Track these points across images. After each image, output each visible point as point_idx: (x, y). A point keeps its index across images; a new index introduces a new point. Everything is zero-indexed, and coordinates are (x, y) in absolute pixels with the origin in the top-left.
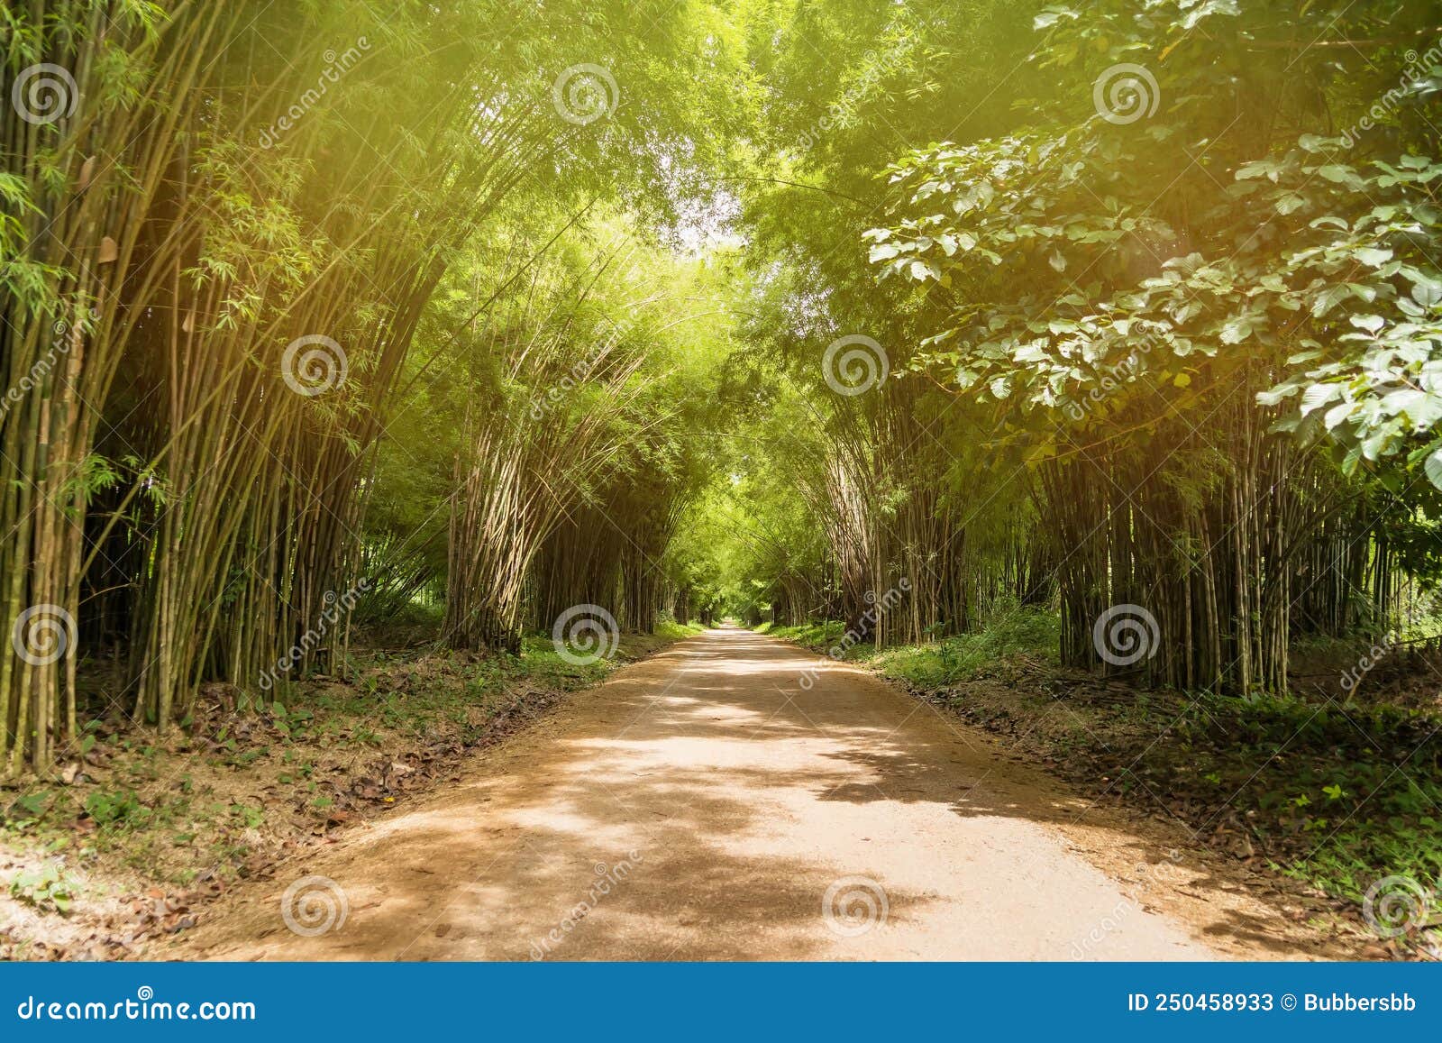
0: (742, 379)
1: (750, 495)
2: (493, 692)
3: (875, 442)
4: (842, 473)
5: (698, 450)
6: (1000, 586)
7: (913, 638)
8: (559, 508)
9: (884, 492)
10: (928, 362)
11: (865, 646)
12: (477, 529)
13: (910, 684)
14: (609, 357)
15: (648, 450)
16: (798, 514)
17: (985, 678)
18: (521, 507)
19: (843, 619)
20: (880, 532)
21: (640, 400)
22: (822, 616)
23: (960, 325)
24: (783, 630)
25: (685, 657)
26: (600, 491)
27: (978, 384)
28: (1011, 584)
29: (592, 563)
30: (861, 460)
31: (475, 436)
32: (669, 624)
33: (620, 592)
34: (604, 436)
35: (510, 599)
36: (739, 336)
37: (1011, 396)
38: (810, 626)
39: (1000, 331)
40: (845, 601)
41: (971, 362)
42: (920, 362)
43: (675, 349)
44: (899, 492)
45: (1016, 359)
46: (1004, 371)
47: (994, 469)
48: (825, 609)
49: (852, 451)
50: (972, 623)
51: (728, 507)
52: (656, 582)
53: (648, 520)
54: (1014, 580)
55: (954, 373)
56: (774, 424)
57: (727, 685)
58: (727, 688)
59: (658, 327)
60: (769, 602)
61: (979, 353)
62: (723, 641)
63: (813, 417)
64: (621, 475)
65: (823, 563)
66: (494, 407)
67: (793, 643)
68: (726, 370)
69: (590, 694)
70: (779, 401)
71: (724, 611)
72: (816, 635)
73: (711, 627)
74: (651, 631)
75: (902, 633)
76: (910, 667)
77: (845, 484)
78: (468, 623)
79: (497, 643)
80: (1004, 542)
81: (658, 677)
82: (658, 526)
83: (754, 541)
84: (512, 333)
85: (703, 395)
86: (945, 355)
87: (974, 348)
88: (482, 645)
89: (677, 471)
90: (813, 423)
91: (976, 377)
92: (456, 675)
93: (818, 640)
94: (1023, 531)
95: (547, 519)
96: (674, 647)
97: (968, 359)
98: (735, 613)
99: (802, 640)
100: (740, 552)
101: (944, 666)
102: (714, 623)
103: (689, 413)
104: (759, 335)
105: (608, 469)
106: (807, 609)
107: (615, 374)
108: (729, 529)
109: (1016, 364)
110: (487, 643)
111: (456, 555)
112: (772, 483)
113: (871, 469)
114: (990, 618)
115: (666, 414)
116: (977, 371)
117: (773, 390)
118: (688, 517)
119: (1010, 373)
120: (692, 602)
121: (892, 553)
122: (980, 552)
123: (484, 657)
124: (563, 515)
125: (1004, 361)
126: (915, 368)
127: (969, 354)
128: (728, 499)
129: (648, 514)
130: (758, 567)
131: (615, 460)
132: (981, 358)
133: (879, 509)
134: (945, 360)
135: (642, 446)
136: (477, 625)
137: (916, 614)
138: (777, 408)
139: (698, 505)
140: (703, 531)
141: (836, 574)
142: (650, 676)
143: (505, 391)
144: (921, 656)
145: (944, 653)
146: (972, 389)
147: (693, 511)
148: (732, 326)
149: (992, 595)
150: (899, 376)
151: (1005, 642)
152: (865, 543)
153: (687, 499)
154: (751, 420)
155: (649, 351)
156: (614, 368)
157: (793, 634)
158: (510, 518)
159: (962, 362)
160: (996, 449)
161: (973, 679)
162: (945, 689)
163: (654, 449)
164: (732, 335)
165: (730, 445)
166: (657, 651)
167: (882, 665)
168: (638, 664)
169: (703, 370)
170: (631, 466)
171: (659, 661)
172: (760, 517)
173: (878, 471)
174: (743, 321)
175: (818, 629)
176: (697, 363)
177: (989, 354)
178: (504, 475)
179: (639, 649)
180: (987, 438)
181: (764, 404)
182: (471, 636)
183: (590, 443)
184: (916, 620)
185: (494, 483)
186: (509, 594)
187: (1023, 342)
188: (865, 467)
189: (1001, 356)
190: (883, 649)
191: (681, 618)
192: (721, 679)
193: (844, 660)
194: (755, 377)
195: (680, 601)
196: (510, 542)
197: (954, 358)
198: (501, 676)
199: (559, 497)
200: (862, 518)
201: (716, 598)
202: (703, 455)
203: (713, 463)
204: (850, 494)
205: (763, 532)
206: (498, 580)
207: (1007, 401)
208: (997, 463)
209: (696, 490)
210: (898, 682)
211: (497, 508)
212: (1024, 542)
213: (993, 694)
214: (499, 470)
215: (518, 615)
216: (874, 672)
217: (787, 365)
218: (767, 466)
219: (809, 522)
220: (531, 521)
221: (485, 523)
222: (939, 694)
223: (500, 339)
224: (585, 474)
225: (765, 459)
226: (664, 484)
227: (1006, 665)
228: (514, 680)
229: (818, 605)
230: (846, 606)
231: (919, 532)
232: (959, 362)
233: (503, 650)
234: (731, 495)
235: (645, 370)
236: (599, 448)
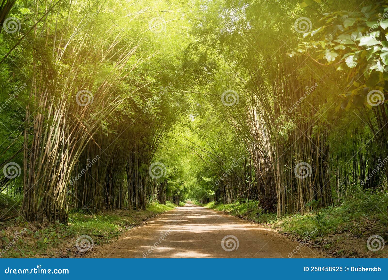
0: (196, 59)
1: (201, 127)
2: (52, 246)
3: (275, 94)
4: (255, 113)
5: (171, 101)
6: (351, 178)
7: (299, 209)
8: (89, 136)
9: (280, 124)
10: (308, 47)
11: (271, 215)
12: (40, 150)
13: (299, 236)
14: (116, 47)
15: (140, 101)
16: (230, 137)
17: (343, 232)
18: (66, 136)
19: (257, 199)
20: (279, 148)
21: (136, 72)
22: (245, 198)
23: (326, 25)
24: (222, 206)
25: (165, 223)
26: (112, 125)
27: (337, 59)
28: (357, 177)
29: (109, 169)
30: (267, 106)
31: (38, 95)
32: (154, 204)
33: (125, 185)
34: (114, 94)
35: (61, 191)
36: (193, 33)
37: (357, 66)
38: (238, 203)
39: (350, 28)
40: (258, 188)
41: (333, 46)
42: (304, 47)
43: (156, 41)
44: (289, 124)
45: (360, 45)
46: (353, 51)
47: (347, 109)
48: (246, 193)
49: (261, 100)
50: (334, 200)
51: (188, 134)
52: (146, 180)
53: (141, 143)
54: (359, 173)
55: (324, 53)
56: (215, 85)
57: (190, 239)
58: (191, 241)
59: (145, 29)
60: (213, 190)
61: (338, 41)
62: (186, 213)
63: (238, 80)
64: (125, 117)
65: (245, 166)
66: (50, 77)
67: (228, 214)
68: (186, 52)
69: (110, 246)
70: (218, 71)
71: (187, 196)
72: (241, 209)
73: (179, 205)
74: (144, 208)
75: (293, 207)
76: (298, 226)
77: (257, 120)
78: (36, 206)
79: (53, 217)
80: (352, 153)
81: (149, 235)
82: (147, 146)
83: (204, 154)
84: (58, 33)
85: (173, 69)
86: (318, 43)
87: (335, 38)
88: (45, 218)
89: (159, 114)
90: (238, 84)
91: (336, 55)
92: (30, 236)
93: (243, 212)
94: (364, 145)
95: (82, 143)
96: (158, 217)
97: (332, 44)
98: (192, 197)
99: (233, 212)
100: (195, 161)
101: (318, 225)
102: (181, 203)
103: (165, 80)
104: (205, 33)
105: (118, 113)
106: (236, 193)
107: (121, 57)
108: (189, 147)
109: (360, 47)
110: (48, 217)
111: (28, 166)
112: (214, 119)
113: (273, 110)
114: (345, 197)
115: (151, 80)
116: (336, 51)
117: (214, 65)
118: (165, 141)
119: (357, 52)
120: (168, 191)
121: (286, 160)
122: (338, 159)
123: (46, 226)
124: (91, 141)
125: (353, 45)
126: (301, 51)
127: (332, 42)
128: (188, 129)
129: (141, 139)
130: (206, 170)
131: (122, 108)
132: (339, 44)
133: (278, 134)
134: (318, 46)
135: (138, 100)
136: (42, 207)
137: (301, 195)
138: (216, 76)
139: (171, 134)
140: (173, 149)
141: (253, 173)
142: (145, 234)
143: (56, 68)
144: (304, 220)
145: (318, 218)
146: (334, 63)
147: (168, 137)
148: (189, 27)
149: (346, 183)
150: (291, 56)
151: (354, 211)
152: (270, 154)
153: (164, 130)
154: (201, 83)
155: (140, 43)
156: (120, 53)
157: (227, 209)
158: (60, 143)
159: (328, 47)
160: (348, 97)
161: (336, 233)
162: (319, 239)
163: (144, 101)
164: (190, 33)
165: (190, 98)
166: (148, 219)
167: (283, 225)
168: (137, 227)
169: (173, 53)
170: (131, 111)
171: (150, 225)
172: (207, 139)
173: (277, 112)
174: (196, 25)
175: (243, 205)
176: (168, 50)
177: (344, 42)
178: (56, 118)
179: (137, 219)
180: (342, 90)
181: (209, 73)
182: (39, 214)
183: (106, 98)
184: (301, 199)
185: (50, 123)
186: (60, 188)
187: (364, 34)
188: (269, 109)
189: (352, 43)
190: (282, 216)
191: (161, 200)
192: (187, 236)
193: (259, 223)
194: (204, 57)
195: (160, 190)
196: (60, 157)
197: (323, 44)
198: (57, 236)
199: (89, 130)
200: (268, 140)
201: (182, 188)
202: (173, 105)
203: (179, 109)
204: (260, 125)
205: (209, 149)
206: (54, 180)
207: (354, 69)
208: (349, 105)
209: (169, 126)
210: (291, 235)
211: (52, 137)
212: (364, 152)
213: (348, 242)
214: (53, 115)
215: (66, 200)
216: (277, 230)
217: (222, 51)
218: (211, 110)
219: (237, 142)
220: (73, 144)
221: (45, 146)
222: (316, 242)
223: (51, 37)
224: (104, 116)
225: (210, 106)
226: (150, 122)
227: (356, 225)
228: (65, 239)
229: (242, 191)
230: (259, 191)
231: (302, 147)
232: (326, 46)
233: (57, 221)
234: (190, 127)
235: (138, 54)
236: (112, 101)
